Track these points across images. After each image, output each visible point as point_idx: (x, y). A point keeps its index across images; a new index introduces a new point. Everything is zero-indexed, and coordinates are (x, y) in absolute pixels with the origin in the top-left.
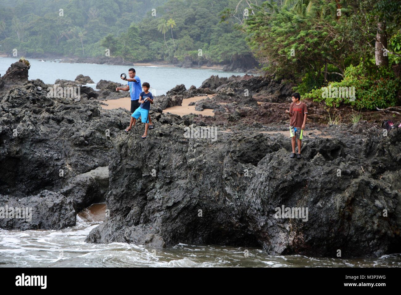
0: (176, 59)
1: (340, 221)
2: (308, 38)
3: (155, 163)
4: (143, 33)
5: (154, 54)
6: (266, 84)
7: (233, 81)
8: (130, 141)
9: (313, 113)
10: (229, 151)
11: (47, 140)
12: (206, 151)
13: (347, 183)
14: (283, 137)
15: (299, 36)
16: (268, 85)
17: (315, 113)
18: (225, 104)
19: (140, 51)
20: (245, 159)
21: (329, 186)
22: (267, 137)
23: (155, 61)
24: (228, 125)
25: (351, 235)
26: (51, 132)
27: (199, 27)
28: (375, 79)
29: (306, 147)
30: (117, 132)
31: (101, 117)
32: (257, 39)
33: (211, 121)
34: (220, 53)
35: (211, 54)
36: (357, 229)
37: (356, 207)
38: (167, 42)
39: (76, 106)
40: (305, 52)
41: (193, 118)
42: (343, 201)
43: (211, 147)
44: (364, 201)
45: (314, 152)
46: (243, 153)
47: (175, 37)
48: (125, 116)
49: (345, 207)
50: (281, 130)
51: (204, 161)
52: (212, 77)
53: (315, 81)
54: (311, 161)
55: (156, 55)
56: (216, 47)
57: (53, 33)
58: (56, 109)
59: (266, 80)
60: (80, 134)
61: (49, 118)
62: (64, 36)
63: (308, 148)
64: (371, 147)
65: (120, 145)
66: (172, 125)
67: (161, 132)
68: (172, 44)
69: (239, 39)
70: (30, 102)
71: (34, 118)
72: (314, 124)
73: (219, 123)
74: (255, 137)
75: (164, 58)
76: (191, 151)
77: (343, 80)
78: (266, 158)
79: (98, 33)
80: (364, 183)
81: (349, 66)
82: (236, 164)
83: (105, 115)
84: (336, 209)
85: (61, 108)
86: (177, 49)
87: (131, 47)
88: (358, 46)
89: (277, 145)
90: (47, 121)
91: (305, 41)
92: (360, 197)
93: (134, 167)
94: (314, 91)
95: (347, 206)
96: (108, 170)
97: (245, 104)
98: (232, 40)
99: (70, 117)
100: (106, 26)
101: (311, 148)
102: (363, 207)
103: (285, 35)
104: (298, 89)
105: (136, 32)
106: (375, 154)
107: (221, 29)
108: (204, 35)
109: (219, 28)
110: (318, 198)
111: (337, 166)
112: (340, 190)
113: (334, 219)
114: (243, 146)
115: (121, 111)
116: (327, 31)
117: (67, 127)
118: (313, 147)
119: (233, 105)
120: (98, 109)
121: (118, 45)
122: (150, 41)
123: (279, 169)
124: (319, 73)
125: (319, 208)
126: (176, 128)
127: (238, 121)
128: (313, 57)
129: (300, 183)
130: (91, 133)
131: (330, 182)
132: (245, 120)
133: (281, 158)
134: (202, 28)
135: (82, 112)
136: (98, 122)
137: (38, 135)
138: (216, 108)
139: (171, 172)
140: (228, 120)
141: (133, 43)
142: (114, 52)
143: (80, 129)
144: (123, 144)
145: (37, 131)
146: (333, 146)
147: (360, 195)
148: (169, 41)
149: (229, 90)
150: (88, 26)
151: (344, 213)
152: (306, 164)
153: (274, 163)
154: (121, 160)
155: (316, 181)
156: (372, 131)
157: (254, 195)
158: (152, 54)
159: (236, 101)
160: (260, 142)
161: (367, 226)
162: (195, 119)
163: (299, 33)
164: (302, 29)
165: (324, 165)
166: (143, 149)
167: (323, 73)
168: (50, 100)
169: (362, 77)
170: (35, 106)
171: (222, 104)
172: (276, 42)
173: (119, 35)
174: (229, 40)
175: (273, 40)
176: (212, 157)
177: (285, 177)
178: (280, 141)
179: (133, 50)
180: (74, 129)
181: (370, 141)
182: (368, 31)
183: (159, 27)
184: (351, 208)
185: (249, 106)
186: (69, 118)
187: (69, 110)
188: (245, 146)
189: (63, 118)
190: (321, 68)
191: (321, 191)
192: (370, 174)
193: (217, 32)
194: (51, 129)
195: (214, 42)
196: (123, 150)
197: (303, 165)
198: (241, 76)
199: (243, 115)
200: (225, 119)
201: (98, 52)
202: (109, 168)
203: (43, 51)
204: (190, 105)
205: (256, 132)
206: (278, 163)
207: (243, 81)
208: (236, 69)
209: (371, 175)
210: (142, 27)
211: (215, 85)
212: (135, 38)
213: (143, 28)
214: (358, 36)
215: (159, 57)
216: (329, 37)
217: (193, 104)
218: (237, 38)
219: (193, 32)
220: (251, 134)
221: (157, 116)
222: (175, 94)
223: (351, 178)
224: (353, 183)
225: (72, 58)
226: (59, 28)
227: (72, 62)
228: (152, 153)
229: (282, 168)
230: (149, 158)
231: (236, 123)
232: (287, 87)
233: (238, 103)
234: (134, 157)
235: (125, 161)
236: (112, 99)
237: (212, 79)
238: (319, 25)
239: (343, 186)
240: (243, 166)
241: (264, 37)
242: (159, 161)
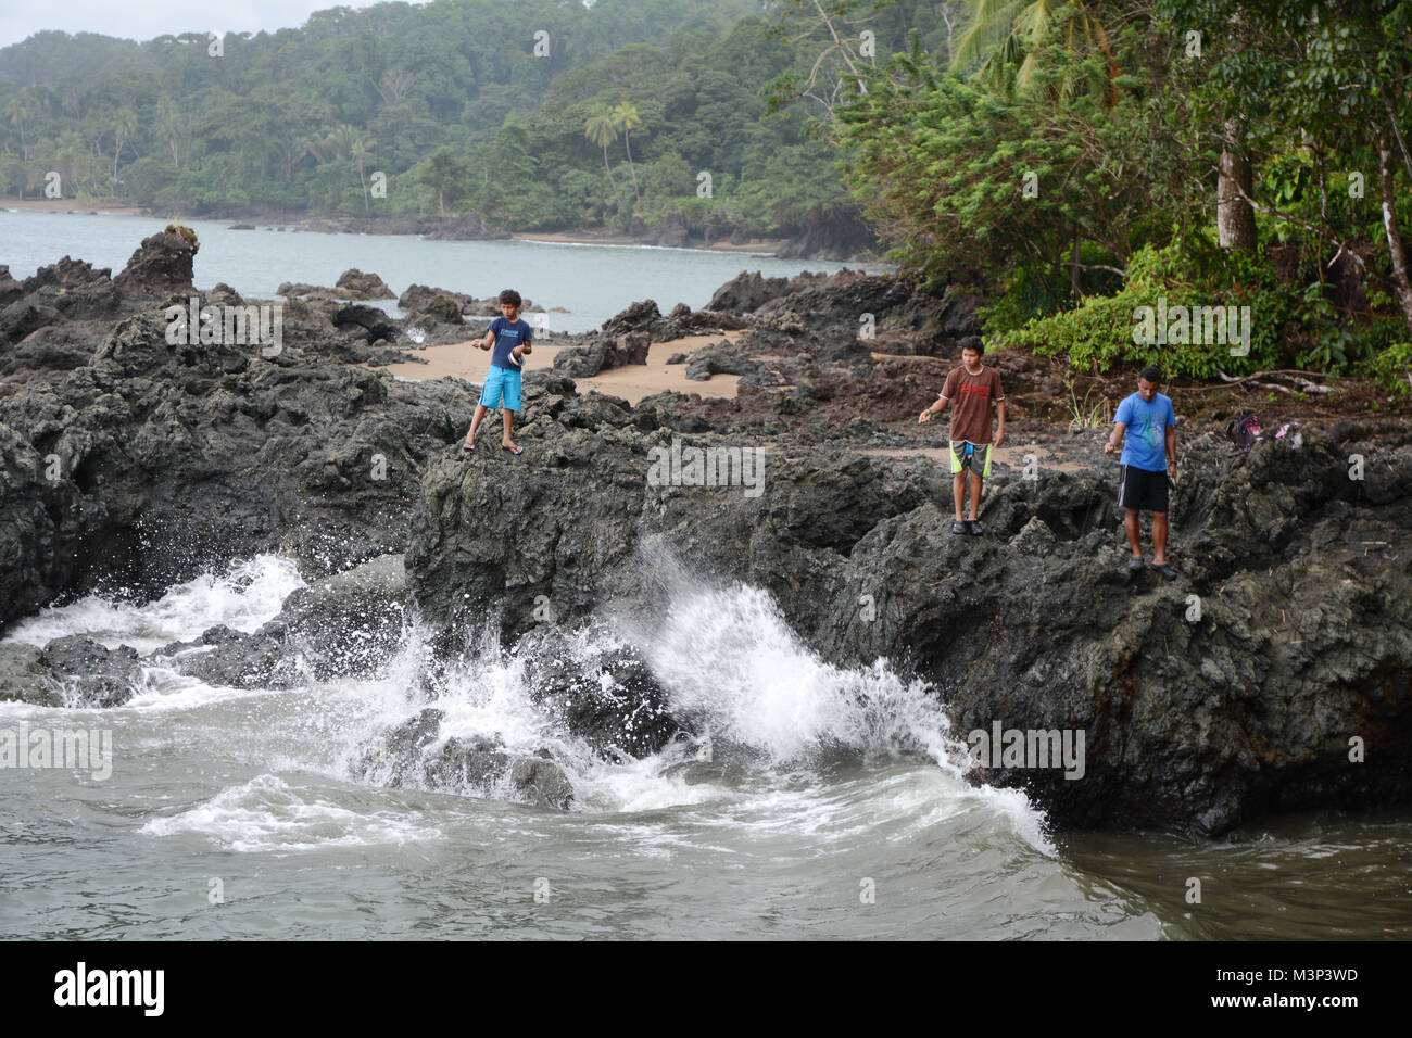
0: (641, 221)
1: (1096, 722)
2: (1022, 163)
3: (543, 548)
4: (541, 144)
5: (575, 206)
6: (901, 299)
7: (805, 287)
8: (467, 481)
9: (1031, 389)
10: (767, 512)
11: (227, 474)
12: (698, 512)
13: (1118, 610)
14: (931, 467)
15: (994, 159)
16: (906, 301)
17: (1039, 390)
18: (776, 359)
19: (533, 197)
20: (814, 535)
21: (1065, 617)
22: (885, 469)
23: (577, 226)
24: (776, 426)
25: (1128, 764)
26: (241, 451)
27: (707, 126)
28: (1217, 287)
29: (998, 499)
30: (437, 450)
31: (389, 405)
32: (870, 167)
33: (728, 414)
34: (769, 204)
35: (743, 205)
36: (1148, 746)
37: (1146, 679)
38: (614, 171)
39: (315, 371)
40: (1013, 206)
41: (672, 404)
42: (1107, 663)
43: (712, 498)
44: (1167, 661)
45: (1021, 516)
46: (810, 516)
47: (638, 157)
48: (461, 401)
49: (1112, 680)
50: (928, 444)
51: (692, 540)
52: (743, 275)
53: (1045, 291)
54: (1014, 543)
55: (580, 209)
56: (756, 187)
57: (277, 144)
58: (255, 382)
59: (902, 287)
60: (326, 457)
61: (233, 409)
62: (309, 153)
63: (1004, 500)
64: (1192, 500)
65: (439, 493)
66: (595, 431)
67: (562, 454)
68: (629, 178)
69: (825, 162)
70: (178, 360)
71: (188, 408)
72: (1034, 422)
73: (751, 420)
74: (845, 470)
75: (605, 219)
76: (651, 510)
77: (1122, 289)
78: (876, 534)
79: (410, 146)
80: (1169, 607)
81: (1142, 248)
82: (787, 551)
83: (402, 400)
84: (1084, 686)
85: (270, 379)
86: (641, 192)
87: (505, 185)
88: (1166, 189)
89: (912, 491)
90: (227, 417)
91: (1012, 172)
92: (1158, 652)
93: (482, 561)
94: (1035, 325)
95: (1119, 676)
96: (403, 569)
97: (835, 360)
98: (805, 165)
99: (298, 407)
100: (433, 123)
101: (1014, 501)
102: (1166, 679)
103: (953, 155)
104: (994, 313)
105: (522, 141)
106: (1205, 519)
107: (774, 134)
108: (721, 151)
109: (768, 131)
110: (1032, 655)
111: (1088, 558)
112: (1097, 630)
113: (1079, 716)
114: (808, 495)
115: (452, 386)
116: (1080, 144)
117: (286, 435)
118: (1019, 499)
119: (800, 364)
120: (383, 380)
121: (468, 181)
122: (561, 168)
123: (914, 566)
124: (1056, 266)
125: (1036, 684)
126: (608, 442)
127: (807, 412)
128: (1038, 220)
129: (976, 607)
130: (360, 454)
131: (1066, 606)
132: (827, 412)
133: (921, 533)
134: (715, 128)
135: (332, 390)
136: (380, 421)
137: (201, 458)
138: (747, 370)
139: (591, 575)
140: (779, 411)
141: (513, 173)
142: (456, 202)
143: (326, 441)
144: (449, 491)
145: (196, 447)
146: (1079, 497)
147: (1156, 645)
148: (619, 168)
149: (787, 319)
150: (379, 123)
151: (1111, 697)
152: (995, 552)
153: (900, 548)
154: (443, 537)
155: (1025, 604)
156: (1199, 448)
157: (839, 643)
158: (569, 208)
159: (807, 351)
160: (860, 485)
161: (1177, 737)
162: (677, 407)
163: (996, 150)
164: (1003, 136)
165: (1051, 553)
166: (509, 504)
167: (1068, 268)
168: (238, 354)
169: (1179, 281)
170: (193, 372)
171: (764, 359)
172: (927, 175)
173: (472, 151)
174: (796, 165)
175: (920, 168)
176: (715, 529)
177: (933, 591)
178: (923, 481)
179: (512, 194)
180: (308, 442)
181: (1190, 481)
182: (1197, 146)
183: (590, 125)
184: (1129, 683)
185: (847, 367)
186: (294, 409)
187: (293, 385)
188: (813, 496)
189: (275, 409)
190: (1063, 251)
191: (1040, 631)
192: (1188, 582)
193: (760, 141)
194: (238, 440)
195: (752, 170)
196: (449, 508)
197: (986, 555)
198: (829, 274)
199: (822, 396)
200: (768, 407)
201: (410, 202)
202: (406, 563)
203: (245, 196)
204: (670, 362)
205: (851, 454)
206: (911, 547)
207: (832, 289)
208: (816, 251)
209: (1190, 584)
210: (537, 125)
211: (752, 300)
212: (519, 160)
213: (543, 129)
214: (1165, 159)
215: (588, 215)
216: (1085, 160)
217: (681, 359)
218: (819, 160)
219: (690, 141)
220: (833, 458)
221: (551, 404)
222: (629, 329)
223: (1130, 594)
224: (1137, 607)
225: (331, 218)
226: (293, 130)
227: (331, 230)
228: (535, 518)
229: (922, 564)
230: (526, 533)
231: (801, 420)
232: (961, 308)
233: (815, 358)
234: (481, 528)
235: (452, 540)
236: (440, 344)
237: (743, 282)
238: (1055, 125)
239: (1105, 620)
240: (809, 557)
241: (890, 160)
242: (556, 542)
